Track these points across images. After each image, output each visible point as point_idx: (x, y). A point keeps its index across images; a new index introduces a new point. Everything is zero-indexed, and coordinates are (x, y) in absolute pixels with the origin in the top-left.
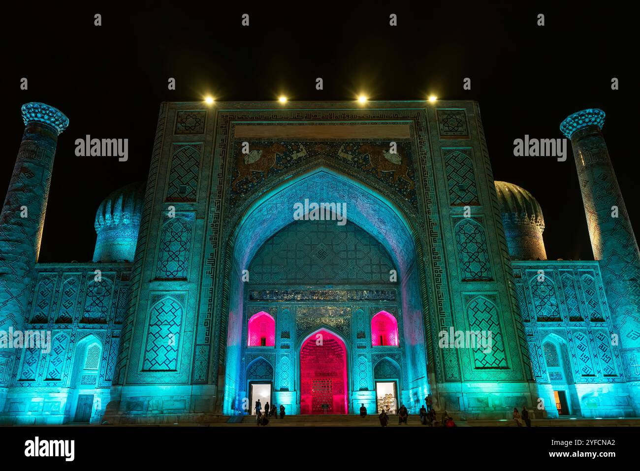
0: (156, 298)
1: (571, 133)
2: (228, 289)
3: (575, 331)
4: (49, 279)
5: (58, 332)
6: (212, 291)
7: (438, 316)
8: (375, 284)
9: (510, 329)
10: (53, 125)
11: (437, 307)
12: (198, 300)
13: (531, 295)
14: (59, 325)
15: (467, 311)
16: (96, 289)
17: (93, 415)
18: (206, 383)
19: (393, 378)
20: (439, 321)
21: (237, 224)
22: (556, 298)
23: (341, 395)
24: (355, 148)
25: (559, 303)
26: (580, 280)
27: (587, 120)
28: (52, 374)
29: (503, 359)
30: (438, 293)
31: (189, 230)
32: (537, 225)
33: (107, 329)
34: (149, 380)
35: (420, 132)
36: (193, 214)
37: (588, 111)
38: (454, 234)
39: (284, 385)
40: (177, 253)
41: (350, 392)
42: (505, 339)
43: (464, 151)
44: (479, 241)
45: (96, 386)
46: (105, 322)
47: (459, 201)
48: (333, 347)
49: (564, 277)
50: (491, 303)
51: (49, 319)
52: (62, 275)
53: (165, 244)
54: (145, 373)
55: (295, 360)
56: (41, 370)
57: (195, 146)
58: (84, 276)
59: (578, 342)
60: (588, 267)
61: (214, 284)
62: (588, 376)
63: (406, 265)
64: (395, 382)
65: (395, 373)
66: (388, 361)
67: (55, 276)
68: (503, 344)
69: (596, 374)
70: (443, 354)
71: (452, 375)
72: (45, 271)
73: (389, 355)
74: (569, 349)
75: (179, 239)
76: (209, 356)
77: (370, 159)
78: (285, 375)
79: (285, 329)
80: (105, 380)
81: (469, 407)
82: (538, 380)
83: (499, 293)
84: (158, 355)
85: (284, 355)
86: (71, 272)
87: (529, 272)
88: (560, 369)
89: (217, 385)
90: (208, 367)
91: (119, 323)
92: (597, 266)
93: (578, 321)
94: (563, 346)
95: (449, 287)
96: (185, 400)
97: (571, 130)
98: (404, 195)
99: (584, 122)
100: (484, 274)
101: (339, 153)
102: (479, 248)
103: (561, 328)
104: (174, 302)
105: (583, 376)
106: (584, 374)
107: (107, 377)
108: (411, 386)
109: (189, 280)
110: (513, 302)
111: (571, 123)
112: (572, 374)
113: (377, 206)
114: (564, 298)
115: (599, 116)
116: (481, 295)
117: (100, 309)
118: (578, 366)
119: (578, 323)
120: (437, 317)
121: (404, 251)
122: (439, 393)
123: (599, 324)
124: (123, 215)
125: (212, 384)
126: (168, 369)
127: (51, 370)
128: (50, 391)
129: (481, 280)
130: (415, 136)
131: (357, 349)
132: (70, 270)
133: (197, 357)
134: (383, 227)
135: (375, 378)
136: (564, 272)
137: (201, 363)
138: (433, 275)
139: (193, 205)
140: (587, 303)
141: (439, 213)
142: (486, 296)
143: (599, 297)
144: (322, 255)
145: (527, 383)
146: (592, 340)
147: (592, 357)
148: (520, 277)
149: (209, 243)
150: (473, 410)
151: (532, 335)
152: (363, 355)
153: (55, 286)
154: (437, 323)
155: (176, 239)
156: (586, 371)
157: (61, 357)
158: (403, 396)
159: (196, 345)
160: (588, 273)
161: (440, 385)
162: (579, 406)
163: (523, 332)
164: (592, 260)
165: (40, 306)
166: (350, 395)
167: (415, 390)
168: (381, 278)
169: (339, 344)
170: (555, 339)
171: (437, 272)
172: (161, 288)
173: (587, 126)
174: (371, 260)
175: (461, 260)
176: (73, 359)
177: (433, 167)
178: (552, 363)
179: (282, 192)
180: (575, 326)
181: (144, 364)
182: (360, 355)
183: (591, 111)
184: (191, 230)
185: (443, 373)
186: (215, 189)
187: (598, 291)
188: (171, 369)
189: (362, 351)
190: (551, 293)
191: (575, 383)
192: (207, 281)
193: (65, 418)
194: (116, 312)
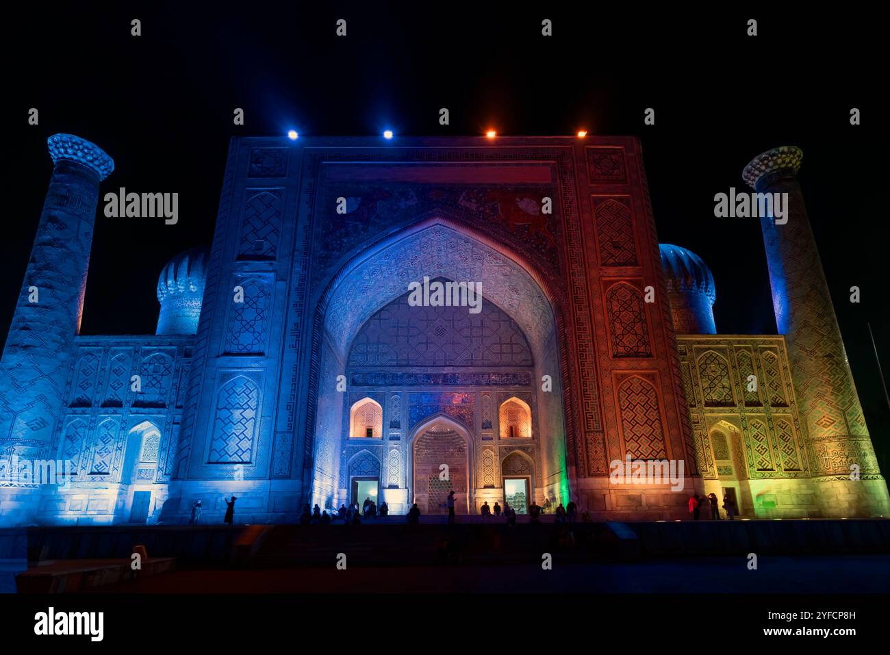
0: (225, 377)
1: (757, 179)
2: (317, 366)
3: (751, 418)
4: (92, 355)
5: (105, 418)
6: (296, 368)
7: (582, 398)
8: (505, 366)
9: (671, 414)
10: (91, 165)
11: (581, 388)
12: (278, 378)
13: (699, 376)
14: (106, 409)
15: (619, 393)
16: (152, 367)
17: (150, 514)
18: (288, 477)
19: (525, 474)
20: (582, 405)
21: (328, 288)
22: (729, 379)
23: (464, 494)
24: (481, 195)
25: (733, 384)
26: (760, 358)
27: (780, 161)
28: (99, 467)
29: (662, 449)
30: (582, 372)
31: (267, 295)
32: (707, 295)
33: (167, 414)
34: (218, 473)
35: (564, 176)
36: (272, 275)
37: (781, 149)
38: (604, 300)
39: (393, 481)
40: (252, 323)
41: (473, 490)
42: (665, 426)
43: (620, 199)
44: (636, 309)
45: (154, 481)
46: (163, 406)
47: (611, 261)
48: (453, 439)
49: (740, 355)
50: (648, 384)
51: (93, 402)
52: (108, 351)
53: (236, 311)
54: (211, 465)
55: (406, 453)
56: (85, 462)
57: (274, 192)
58: (136, 352)
59: (755, 432)
60: (771, 343)
61: (299, 359)
62: (764, 470)
63: (543, 342)
64: (528, 479)
65: (527, 469)
66: (519, 455)
67: (99, 351)
68: (662, 432)
69: (775, 468)
70: (587, 444)
71: (598, 468)
72: (88, 345)
73: (520, 448)
74: (742, 439)
75: (254, 306)
76: (292, 445)
77: (499, 208)
78: (394, 471)
79: (395, 418)
80: (165, 474)
81: (617, 506)
82: (705, 475)
83: (659, 371)
84: (228, 445)
85: (393, 448)
86: (120, 346)
87: (696, 348)
88: (730, 463)
89: (302, 480)
90: (291, 458)
91: (180, 407)
92: (782, 341)
93: (755, 406)
94: (735, 436)
95: (596, 365)
96: (263, 498)
97: (757, 176)
98: (542, 253)
99: (775, 163)
100: (642, 349)
101: (460, 200)
102: (636, 317)
103: (734, 414)
104: (249, 381)
105: (758, 470)
106: (761, 467)
107: (168, 471)
108: (546, 482)
109: (266, 354)
110: (677, 382)
111: (758, 166)
112: (745, 468)
113: (508, 268)
114: (740, 379)
115: (796, 156)
116: (636, 373)
117: (157, 391)
118: (753, 458)
119: (755, 408)
120: (580, 401)
121: (541, 325)
122: (581, 489)
123: (781, 409)
124: (189, 281)
125: (296, 479)
126: (241, 461)
127: (97, 462)
128: (97, 486)
129: (637, 356)
130: (559, 181)
131: (481, 441)
132: (118, 344)
133: (277, 447)
134: (515, 296)
135: (503, 474)
136: (740, 348)
137: (283, 453)
138: (577, 349)
139: (271, 264)
140: (767, 385)
141: (586, 275)
142: (642, 375)
143: (783, 378)
144: (440, 332)
145: (691, 478)
146: (771, 429)
147: (771, 447)
148: (686, 354)
149: (292, 311)
150: (622, 510)
151: (698, 423)
152: (489, 448)
153: (100, 363)
154: (580, 407)
155: (250, 306)
156: (763, 465)
157: (109, 447)
158: (536, 495)
159: (275, 432)
160: (770, 349)
161: (582, 481)
162: (752, 505)
163: (688, 418)
164: (775, 334)
165: (81, 387)
166: (472, 494)
167: (550, 487)
168: (512, 359)
169: (461, 436)
170: (725, 426)
171: (582, 347)
172: (231, 364)
173: (779, 168)
174: (500, 338)
175: (613, 333)
176: (124, 450)
177: (580, 219)
178: (722, 455)
179: (387, 249)
180: (752, 412)
181: (210, 455)
182: (486, 448)
183: (785, 149)
184: (270, 295)
185: (586, 466)
186: (299, 245)
187: (782, 371)
188: (245, 461)
189: (488, 444)
190: (724, 373)
191: (749, 479)
192: (291, 356)
193: (115, 518)
194: (178, 395)
